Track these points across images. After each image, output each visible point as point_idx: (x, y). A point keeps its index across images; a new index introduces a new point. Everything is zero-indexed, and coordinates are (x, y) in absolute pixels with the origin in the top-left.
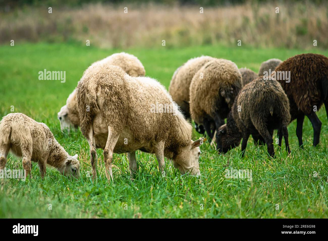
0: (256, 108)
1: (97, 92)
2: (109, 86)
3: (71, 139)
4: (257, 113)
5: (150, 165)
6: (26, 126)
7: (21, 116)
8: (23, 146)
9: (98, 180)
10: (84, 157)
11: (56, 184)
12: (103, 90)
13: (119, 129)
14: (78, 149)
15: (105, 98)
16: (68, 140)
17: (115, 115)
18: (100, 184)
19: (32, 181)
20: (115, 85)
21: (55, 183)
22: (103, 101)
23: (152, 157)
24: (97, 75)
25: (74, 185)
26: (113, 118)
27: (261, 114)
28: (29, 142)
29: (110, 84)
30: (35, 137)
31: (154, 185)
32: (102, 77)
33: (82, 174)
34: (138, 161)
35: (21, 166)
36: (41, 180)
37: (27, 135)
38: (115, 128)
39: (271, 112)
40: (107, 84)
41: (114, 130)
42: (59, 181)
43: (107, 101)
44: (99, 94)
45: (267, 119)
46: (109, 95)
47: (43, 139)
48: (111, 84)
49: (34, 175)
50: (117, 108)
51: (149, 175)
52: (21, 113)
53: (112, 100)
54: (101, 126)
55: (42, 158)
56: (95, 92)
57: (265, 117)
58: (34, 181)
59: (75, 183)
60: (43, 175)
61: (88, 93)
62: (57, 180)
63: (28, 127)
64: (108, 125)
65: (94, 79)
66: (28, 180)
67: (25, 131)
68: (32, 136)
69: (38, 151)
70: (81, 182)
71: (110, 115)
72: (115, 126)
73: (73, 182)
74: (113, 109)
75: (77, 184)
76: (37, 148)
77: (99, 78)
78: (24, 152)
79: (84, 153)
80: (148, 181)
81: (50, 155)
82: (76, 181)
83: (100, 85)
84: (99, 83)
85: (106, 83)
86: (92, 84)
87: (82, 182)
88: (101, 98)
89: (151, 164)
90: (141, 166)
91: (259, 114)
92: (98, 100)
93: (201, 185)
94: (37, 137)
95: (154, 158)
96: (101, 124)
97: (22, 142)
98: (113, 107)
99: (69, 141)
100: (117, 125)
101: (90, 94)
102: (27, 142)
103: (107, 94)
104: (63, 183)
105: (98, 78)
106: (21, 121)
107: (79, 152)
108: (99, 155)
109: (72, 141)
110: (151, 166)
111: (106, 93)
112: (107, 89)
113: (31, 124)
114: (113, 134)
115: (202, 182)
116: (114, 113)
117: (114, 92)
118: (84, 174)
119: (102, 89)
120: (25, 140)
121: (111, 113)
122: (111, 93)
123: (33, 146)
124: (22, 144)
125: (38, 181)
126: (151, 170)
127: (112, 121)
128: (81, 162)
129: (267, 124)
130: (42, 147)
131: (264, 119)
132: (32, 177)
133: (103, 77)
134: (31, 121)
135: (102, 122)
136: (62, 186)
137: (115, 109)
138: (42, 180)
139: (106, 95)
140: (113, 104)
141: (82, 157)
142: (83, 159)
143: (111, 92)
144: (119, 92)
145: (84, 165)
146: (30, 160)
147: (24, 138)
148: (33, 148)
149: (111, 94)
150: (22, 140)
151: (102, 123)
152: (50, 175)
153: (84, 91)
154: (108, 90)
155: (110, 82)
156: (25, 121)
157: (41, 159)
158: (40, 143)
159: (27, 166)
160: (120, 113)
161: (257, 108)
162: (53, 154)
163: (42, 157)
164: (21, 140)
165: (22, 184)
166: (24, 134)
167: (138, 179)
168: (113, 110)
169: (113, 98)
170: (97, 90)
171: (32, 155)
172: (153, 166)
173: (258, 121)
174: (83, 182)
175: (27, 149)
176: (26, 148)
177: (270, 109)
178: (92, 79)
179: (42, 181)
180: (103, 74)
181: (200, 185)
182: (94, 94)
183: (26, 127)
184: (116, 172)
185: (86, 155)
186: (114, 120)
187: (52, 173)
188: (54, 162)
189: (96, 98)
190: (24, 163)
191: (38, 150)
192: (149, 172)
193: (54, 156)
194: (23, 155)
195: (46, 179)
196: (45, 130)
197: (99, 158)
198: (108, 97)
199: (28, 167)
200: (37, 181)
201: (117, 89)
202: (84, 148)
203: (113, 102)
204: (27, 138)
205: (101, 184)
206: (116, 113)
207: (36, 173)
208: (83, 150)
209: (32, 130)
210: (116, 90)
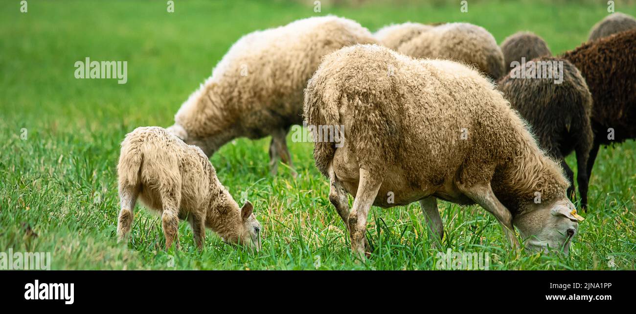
0: (538, 116)
1: (341, 106)
2: (362, 95)
3: (253, 176)
4: (539, 124)
5: (400, 227)
6: (170, 152)
7: (161, 132)
8: (165, 190)
9: (303, 253)
10: (277, 211)
11: (224, 260)
12: (351, 102)
13: (379, 175)
14: (266, 197)
15: (354, 117)
16: (247, 178)
17: (373, 149)
18: (306, 261)
19: (180, 255)
20: (374, 92)
21: (224, 258)
22: (352, 122)
23: (405, 212)
24: (341, 72)
25: (259, 263)
26: (370, 154)
27: (548, 128)
28: (176, 181)
29: (365, 91)
30: (186, 171)
31: (409, 264)
32: (349, 76)
33: (274, 242)
34: (378, 219)
35: (159, 227)
36: (197, 253)
37: (171, 168)
38: (373, 172)
39: (567, 125)
40: (360, 90)
41: (369, 176)
42: (230, 255)
43: (358, 122)
44: (343, 110)
45: (559, 135)
46: (362, 112)
47: (200, 176)
48: (367, 90)
49: (184, 244)
50: (377, 135)
51: (399, 246)
52: (160, 128)
53: (368, 119)
54: (348, 166)
55: (198, 212)
56: (336, 106)
57: (555, 131)
58: (184, 255)
59: (260, 259)
60: (199, 244)
61: (324, 108)
62: (227, 254)
63: (173, 155)
64: (359, 165)
65: (335, 82)
66: (174, 252)
67: (168, 162)
68: (180, 170)
69: (192, 198)
70: (271, 256)
71: (363, 149)
72: (371, 169)
73: (256, 258)
74: (371, 136)
75: (264, 262)
76: (191, 193)
77: (344, 79)
78: (165, 201)
79: (278, 204)
80: (397, 257)
81: (210, 205)
82: (262, 255)
83: (347, 92)
84: (344, 88)
85: (357, 88)
86: (331, 90)
87: (274, 258)
88: (349, 117)
89: (402, 224)
90: (383, 228)
91: (544, 127)
92: (342, 120)
93: (497, 266)
94: (190, 171)
95: (408, 214)
96: (347, 164)
97: (163, 182)
98: (370, 133)
99: (249, 180)
100: (377, 167)
101: (327, 111)
102: (171, 182)
103: (359, 111)
104: (239, 258)
105: (341, 79)
106: (161, 142)
107: (268, 201)
108: (304, 206)
109: (255, 180)
110: (403, 229)
111: (356, 107)
112: (358, 101)
113: (178, 148)
114: (368, 182)
115: (500, 259)
116: (371, 144)
117: (372, 104)
118: (278, 242)
119: (349, 101)
120: (168, 177)
121: (366, 145)
122: (365, 107)
123: (182, 188)
124: (162, 185)
125: (192, 255)
126: (402, 235)
127: (367, 159)
128: (272, 220)
129: (560, 145)
130: (199, 190)
131: (553, 135)
132: (180, 248)
133: (353, 76)
134: (179, 143)
135: (350, 160)
136: (237, 265)
137: (375, 137)
138: (199, 254)
139: (357, 111)
140: (370, 128)
141: (274, 211)
142: (275, 213)
143: (366, 105)
144: (381, 103)
145: (276, 226)
146: (176, 215)
147: (167, 175)
148: (182, 193)
149: (365, 110)
150: (163, 178)
151: (349, 162)
152: (214, 245)
153: (317, 104)
154: (360, 102)
155: (364, 86)
156: (168, 143)
157: (196, 213)
158: (197, 183)
159: (170, 227)
160: (383, 144)
161: (540, 116)
162: (215, 203)
163: (199, 210)
164: (161, 178)
165: (161, 261)
166: (166, 166)
167: (378, 252)
168: (371, 138)
169: (371, 116)
170: (340, 103)
171: (181, 206)
172: (408, 229)
173: (543, 139)
174: (276, 257)
175: (172, 195)
176: (169, 194)
177: (567, 120)
178: (331, 81)
179: (199, 256)
180: (352, 70)
181: (496, 264)
182: (335, 111)
183: (170, 154)
184: (338, 239)
185: (282, 207)
186: (371, 159)
187: (216, 241)
188: (218, 218)
189: (338, 117)
190: (165, 222)
191: (193, 196)
192: (400, 239)
193: (218, 206)
194: (163, 205)
195: (206, 251)
196: (202, 159)
197: (305, 212)
198: (361, 115)
199: (172, 228)
200: (190, 255)
201: (378, 99)
202: (278, 194)
203: (370, 123)
204: (171, 175)
205: (309, 262)
206: (376, 145)
207: (187, 239)
208: (274, 197)
209: (180, 159)
210: (376, 100)
